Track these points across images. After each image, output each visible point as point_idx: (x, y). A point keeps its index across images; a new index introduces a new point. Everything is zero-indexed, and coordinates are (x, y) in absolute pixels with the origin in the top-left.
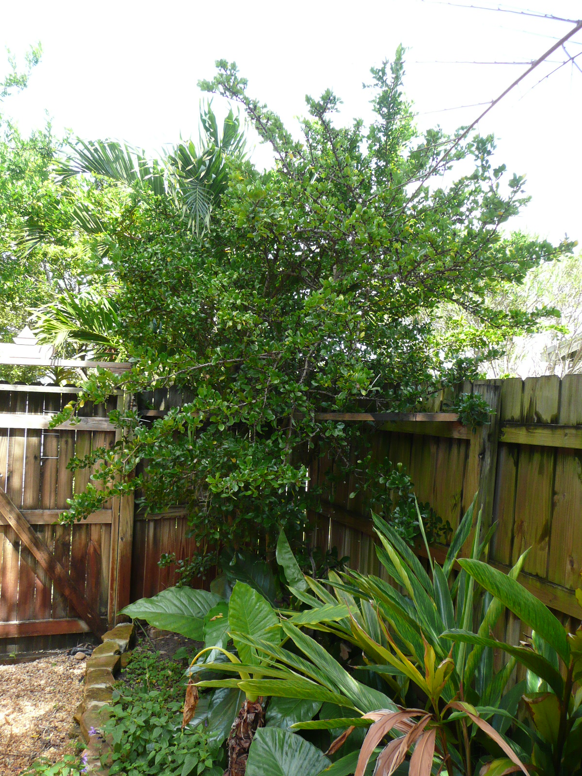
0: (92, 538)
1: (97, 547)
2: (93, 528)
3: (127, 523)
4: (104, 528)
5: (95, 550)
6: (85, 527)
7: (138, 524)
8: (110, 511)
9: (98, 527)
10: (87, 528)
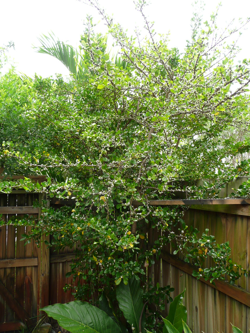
0: (27, 274)
1: (30, 279)
2: (27, 268)
3: (46, 265)
4: (33, 268)
5: (29, 281)
6: (23, 268)
7: (53, 265)
8: (36, 259)
9: (30, 268)
10: (24, 269)
